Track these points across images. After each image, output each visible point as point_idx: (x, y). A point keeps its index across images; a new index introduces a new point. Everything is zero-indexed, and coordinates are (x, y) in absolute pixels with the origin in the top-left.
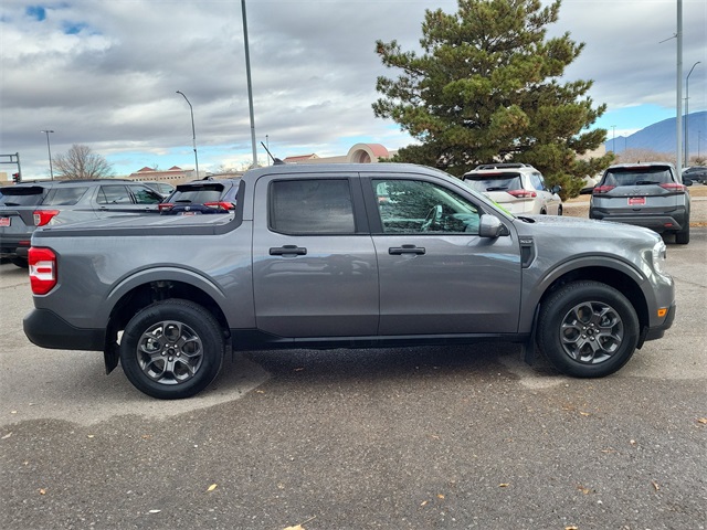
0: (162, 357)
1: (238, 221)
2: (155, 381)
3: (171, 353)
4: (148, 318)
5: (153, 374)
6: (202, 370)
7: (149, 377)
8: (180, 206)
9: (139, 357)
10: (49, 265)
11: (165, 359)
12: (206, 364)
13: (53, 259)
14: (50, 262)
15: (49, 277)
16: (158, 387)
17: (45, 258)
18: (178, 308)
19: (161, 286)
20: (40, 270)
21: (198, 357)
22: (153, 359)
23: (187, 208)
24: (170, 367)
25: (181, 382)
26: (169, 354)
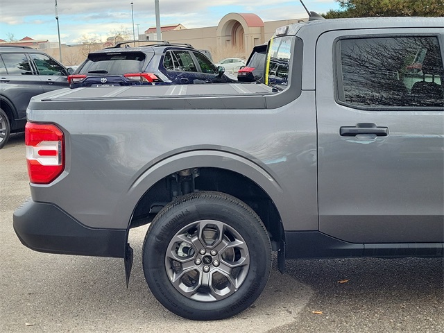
0: (195, 267)
1: (296, 91)
2: (187, 297)
3: (208, 261)
4: (181, 217)
5: (184, 288)
6: (248, 284)
7: (180, 293)
8: (94, 78)
9: (168, 266)
10: (54, 146)
11: (200, 268)
12: (252, 276)
13: (58, 138)
14: (57, 143)
15: (53, 161)
16: (192, 305)
17: (49, 136)
18: (220, 203)
19: (185, 174)
20: (42, 153)
21: (241, 267)
22: (186, 269)
23: (103, 80)
24: (206, 279)
25: (220, 299)
26: (204, 262)
